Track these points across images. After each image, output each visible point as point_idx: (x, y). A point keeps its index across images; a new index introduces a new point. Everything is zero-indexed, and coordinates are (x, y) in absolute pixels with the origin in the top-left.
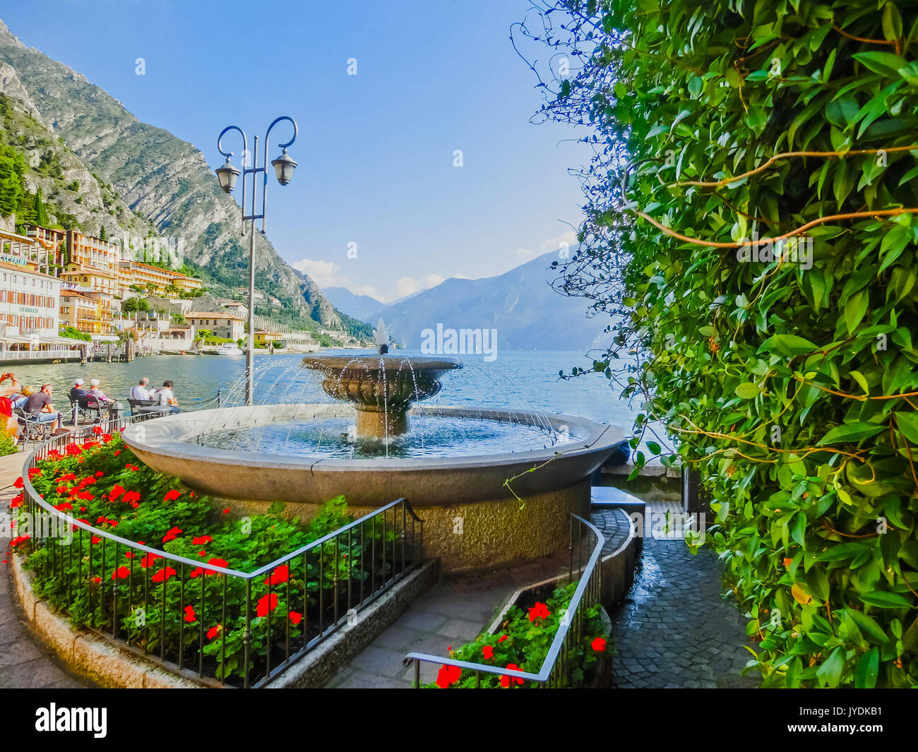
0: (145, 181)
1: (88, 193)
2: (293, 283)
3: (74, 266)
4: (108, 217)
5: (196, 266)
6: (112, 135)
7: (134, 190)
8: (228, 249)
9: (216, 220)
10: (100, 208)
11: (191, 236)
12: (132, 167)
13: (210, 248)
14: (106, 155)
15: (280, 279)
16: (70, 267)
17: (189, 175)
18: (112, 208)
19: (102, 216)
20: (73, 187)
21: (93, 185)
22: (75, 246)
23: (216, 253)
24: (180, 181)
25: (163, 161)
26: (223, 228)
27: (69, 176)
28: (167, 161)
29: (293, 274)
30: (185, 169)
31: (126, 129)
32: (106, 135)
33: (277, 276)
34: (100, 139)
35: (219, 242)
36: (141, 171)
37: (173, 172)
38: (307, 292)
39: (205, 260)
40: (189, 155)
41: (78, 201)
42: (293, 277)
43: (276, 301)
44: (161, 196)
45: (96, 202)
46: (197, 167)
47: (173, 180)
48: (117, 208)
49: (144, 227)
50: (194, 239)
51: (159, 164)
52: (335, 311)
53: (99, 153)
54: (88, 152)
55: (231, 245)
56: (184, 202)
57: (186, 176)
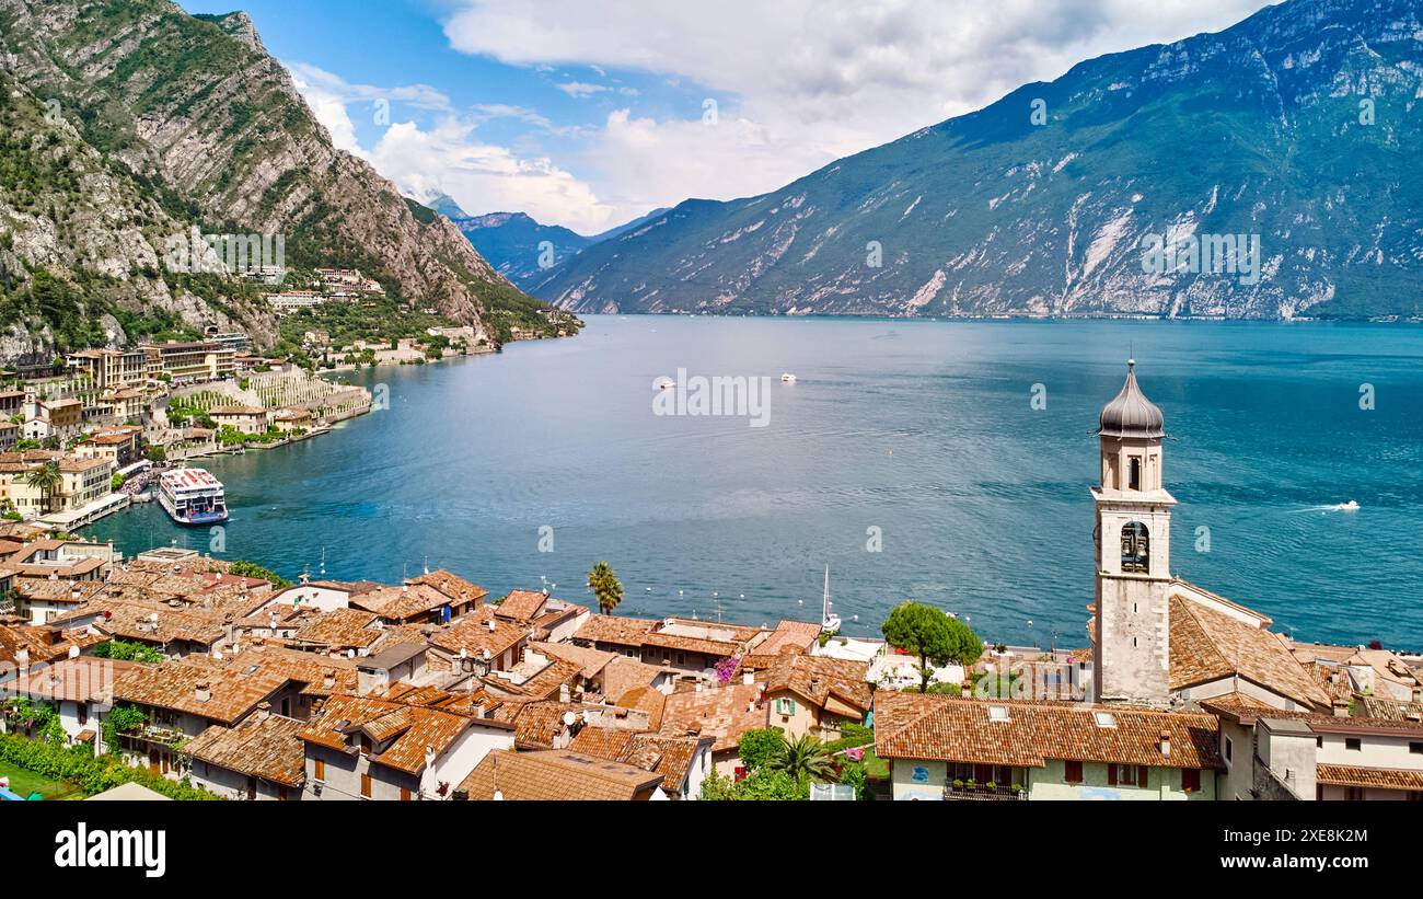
0: (184, 110)
2: (405, 253)
6: (132, 35)
7: (168, 125)
9: (289, 166)
12: (164, 88)
13: (280, 209)
14: (126, 67)
17: (248, 97)
22: (109, 368)
23: (290, 216)
24: (235, 108)
25: (211, 76)
26: (301, 178)
28: (216, 78)
30: (242, 88)
32: (125, 37)
33: (380, 244)
34: (115, 43)
35: (293, 200)
36: (178, 95)
37: (224, 94)
40: (248, 65)
44: (209, 131)
47: (226, 106)
51: (202, 83)
55: (311, 203)
56: (241, 142)
57: (244, 99)
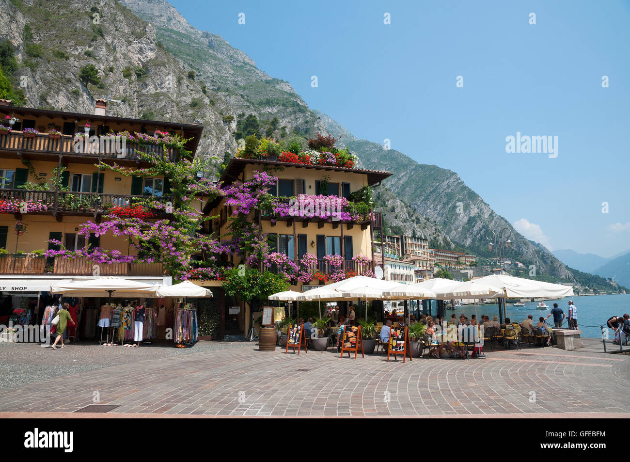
0: (427, 199)
1: (400, 212)
2: (531, 250)
3: (406, 256)
4: (412, 224)
5: (464, 246)
6: (405, 175)
7: (421, 205)
8: (482, 232)
9: (472, 215)
10: (407, 219)
11: (458, 227)
12: (418, 191)
13: (471, 234)
14: (404, 187)
15: (521, 249)
16: (405, 257)
17: (452, 190)
18: (414, 218)
19: (409, 224)
20: (393, 210)
21: (402, 207)
22: (406, 244)
23: (475, 237)
24: (447, 195)
25: (436, 184)
26: (478, 219)
27: (389, 204)
28: (438, 184)
29: (530, 244)
30: (449, 186)
31: (413, 170)
32: (402, 176)
33: (519, 247)
34: (399, 179)
35: (476, 229)
36: (424, 193)
37: (442, 190)
38: (543, 256)
39: (468, 242)
40: (450, 177)
41: (396, 218)
42: (531, 246)
43: (520, 265)
44: (437, 205)
45: (405, 216)
46: (455, 184)
47: (443, 194)
48: (416, 218)
49: (432, 227)
50: (460, 229)
51: (433, 186)
52: (567, 267)
53: (400, 187)
54: (394, 188)
55: (484, 230)
56: (451, 207)
57: (450, 190)
